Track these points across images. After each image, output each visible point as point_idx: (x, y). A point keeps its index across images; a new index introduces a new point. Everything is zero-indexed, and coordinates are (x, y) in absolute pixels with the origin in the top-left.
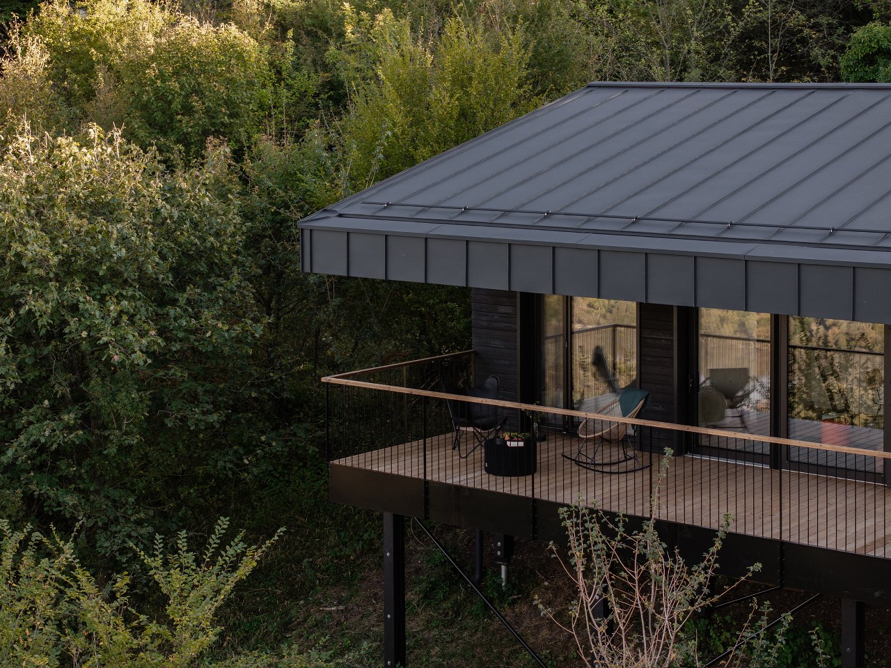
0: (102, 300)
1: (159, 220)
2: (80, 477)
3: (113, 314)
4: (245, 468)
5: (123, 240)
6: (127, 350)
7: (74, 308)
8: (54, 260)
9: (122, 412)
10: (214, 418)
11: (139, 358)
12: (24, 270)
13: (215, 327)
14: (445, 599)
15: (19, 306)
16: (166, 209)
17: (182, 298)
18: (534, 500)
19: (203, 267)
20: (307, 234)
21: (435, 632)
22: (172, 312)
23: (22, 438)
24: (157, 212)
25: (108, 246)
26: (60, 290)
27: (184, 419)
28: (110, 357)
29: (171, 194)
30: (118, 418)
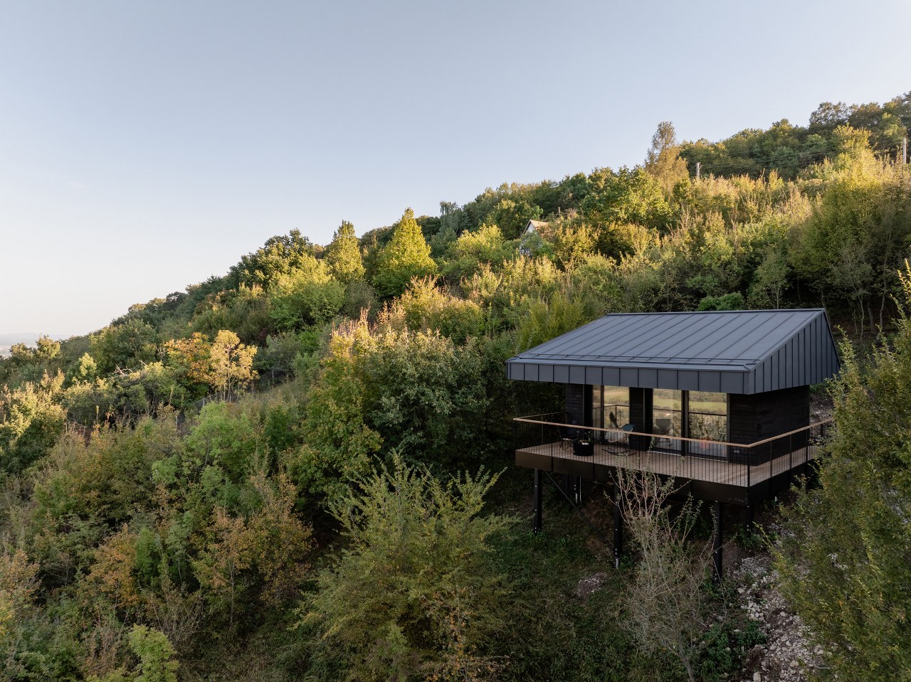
0: (433, 391)
1: (453, 363)
2: (423, 456)
3: (437, 396)
4: (481, 455)
5: (441, 368)
6: (442, 409)
7: (423, 394)
8: (417, 376)
9: (439, 432)
10: (471, 436)
11: (447, 411)
12: (406, 379)
13: (473, 402)
14: (555, 506)
15: (404, 393)
16: (455, 359)
17: (460, 392)
18: (594, 464)
19: (467, 381)
20: (509, 365)
21: (551, 518)
22: (457, 396)
23: (404, 441)
24: (452, 359)
25: (435, 371)
26: (418, 386)
27: (461, 436)
28: (436, 411)
29: (457, 354)
30: (438, 434)
